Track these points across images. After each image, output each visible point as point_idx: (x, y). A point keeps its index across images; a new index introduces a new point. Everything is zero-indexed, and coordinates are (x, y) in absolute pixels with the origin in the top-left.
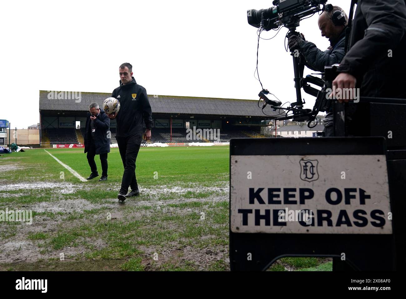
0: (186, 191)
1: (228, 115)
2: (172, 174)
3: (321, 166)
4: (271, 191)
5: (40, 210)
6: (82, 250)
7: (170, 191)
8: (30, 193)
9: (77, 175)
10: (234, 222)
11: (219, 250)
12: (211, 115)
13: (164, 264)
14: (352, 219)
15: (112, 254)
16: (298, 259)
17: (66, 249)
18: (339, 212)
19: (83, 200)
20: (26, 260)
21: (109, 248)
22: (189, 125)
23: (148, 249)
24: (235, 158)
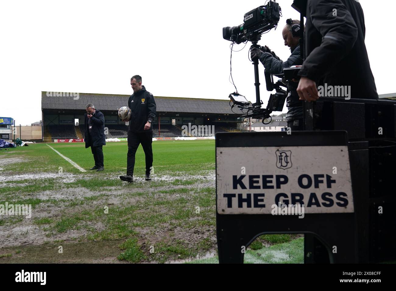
0: (174, 179)
1: (208, 113)
2: (161, 165)
3: (294, 156)
4: (251, 177)
5: (45, 198)
6: (84, 233)
7: (160, 179)
8: (34, 183)
9: (77, 166)
10: (220, 205)
11: (205, 230)
12: (194, 113)
13: (157, 243)
14: (321, 201)
15: (111, 235)
16: (274, 235)
17: (70, 232)
18: (309, 194)
19: (83, 188)
20: (33, 243)
21: (108, 230)
22: (175, 122)
23: (143, 230)
24: (220, 149)
